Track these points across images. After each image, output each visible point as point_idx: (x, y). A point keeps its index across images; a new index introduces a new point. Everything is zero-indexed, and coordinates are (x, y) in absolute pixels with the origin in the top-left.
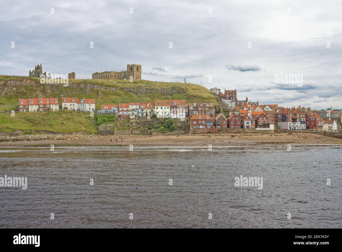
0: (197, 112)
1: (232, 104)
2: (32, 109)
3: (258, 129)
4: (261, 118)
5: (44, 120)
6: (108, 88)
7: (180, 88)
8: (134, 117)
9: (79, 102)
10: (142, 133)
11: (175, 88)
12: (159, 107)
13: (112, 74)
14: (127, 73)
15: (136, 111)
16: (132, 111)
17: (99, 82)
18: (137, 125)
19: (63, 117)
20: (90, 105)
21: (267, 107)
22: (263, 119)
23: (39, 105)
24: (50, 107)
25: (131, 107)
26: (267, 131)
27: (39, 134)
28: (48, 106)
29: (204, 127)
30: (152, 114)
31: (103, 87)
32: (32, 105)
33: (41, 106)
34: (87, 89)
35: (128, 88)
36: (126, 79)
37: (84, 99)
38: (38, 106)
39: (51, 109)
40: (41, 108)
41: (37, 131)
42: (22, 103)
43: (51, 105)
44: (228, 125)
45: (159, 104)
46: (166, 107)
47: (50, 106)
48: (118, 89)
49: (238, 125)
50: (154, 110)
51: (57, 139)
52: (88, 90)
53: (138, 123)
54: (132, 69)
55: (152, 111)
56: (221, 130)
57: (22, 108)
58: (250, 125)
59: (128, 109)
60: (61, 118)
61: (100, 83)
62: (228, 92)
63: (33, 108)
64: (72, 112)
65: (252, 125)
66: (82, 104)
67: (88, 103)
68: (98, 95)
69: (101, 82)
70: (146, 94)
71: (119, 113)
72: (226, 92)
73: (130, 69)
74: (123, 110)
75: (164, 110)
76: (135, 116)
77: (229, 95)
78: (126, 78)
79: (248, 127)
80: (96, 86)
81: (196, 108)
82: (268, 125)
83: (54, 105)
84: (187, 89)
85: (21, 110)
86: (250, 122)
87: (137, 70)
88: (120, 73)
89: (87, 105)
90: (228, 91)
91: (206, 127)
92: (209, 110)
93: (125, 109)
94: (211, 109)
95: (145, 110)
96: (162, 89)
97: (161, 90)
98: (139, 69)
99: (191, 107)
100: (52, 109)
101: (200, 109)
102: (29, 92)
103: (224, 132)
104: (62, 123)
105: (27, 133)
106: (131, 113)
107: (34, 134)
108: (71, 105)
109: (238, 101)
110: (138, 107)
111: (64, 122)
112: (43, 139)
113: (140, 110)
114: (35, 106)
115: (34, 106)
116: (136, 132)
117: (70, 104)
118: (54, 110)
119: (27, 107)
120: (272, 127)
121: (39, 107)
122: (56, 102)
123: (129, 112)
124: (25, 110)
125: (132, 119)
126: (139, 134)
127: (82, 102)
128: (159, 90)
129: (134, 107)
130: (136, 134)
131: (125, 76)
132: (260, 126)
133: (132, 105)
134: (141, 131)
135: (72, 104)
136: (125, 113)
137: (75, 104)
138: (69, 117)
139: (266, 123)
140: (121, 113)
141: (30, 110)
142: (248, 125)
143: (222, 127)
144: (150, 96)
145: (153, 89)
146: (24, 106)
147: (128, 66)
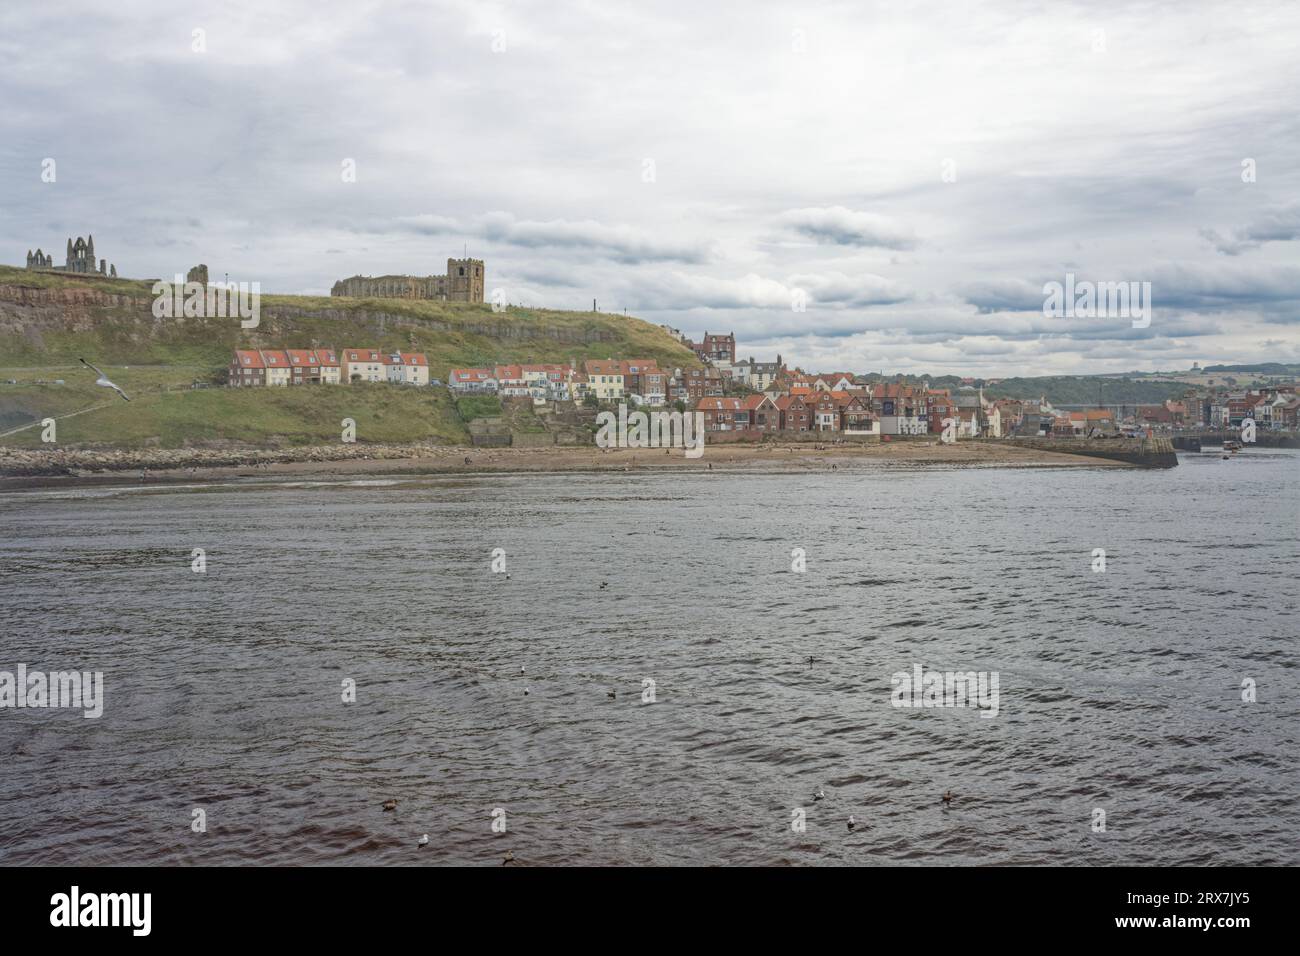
0: (685, 390)
1: (741, 371)
2: (274, 379)
3: (848, 432)
4: (851, 408)
5: (328, 407)
6: (427, 323)
7: (609, 328)
8: (543, 402)
9: (388, 362)
10: (581, 441)
11: (594, 327)
12: (598, 378)
13: (410, 283)
14: (446, 282)
15: (544, 386)
16: (531, 386)
17: (404, 307)
18: (561, 423)
19: (369, 400)
20: (415, 370)
21: (844, 380)
22: (855, 409)
23: (292, 368)
24: (319, 374)
25: (529, 376)
26: (868, 437)
27: (329, 444)
28: (314, 371)
29: (729, 428)
30: (584, 394)
31: (416, 320)
32: (274, 367)
33: (298, 370)
34: (379, 326)
35: (475, 323)
36: (447, 299)
37: (399, 352)
38: (289, 370)
39: (322, 380)
40: (298, 375)
41: (322, 437)
42: (248, 361)
43: (322, 369)
44: (782, 423)
45: (598, 371)
46: (615, 378)
47: (319, 370)
48: (449, 326)
49: (803, 423)
50: (588, 385)
51: (385, 457)
52: (382, 328)
53: (559, 418)
54: (465, 272)
55: (583, 386)
56: (770, 435)
57: (248, 376)
58: (831, 423)
59: (522, 381)
60: (367, 402)
61: (406, 310)
62: (714, 340)
63: (278, 376)
64: (385, 388)
65: (835, 423)
66: (397, 367)
67: (410, 364)
68: (410, 341)
69: (408, 308)
70: (521, 341)
71: (501, 392)
72: (708, 339)
73: (458, 272)
74: (507, 385)
75: (607, 385)
76: (547, 400)
77: (717, 348)
78: (446, 294)
79: (825, 427)
80: (400, 318)
81: (683, 380)
82: (867, 424)
83: (329, 369)
84: (623, 329)
85: (248, 381)
86: (832, 416)
87: (477, 275)
88: (426, 281)
89: (410, 369)
90: (715, 337)
91: (734, 428)
92: (713, 387)
93: (514, 381)
94: (715, 384)
95: (566, 385)
96: (561, 329)
97: (558, 331)
98: (480, 272)
99: (673, 379)
100: (324, 378)
101: (692, 383)
102: (224, 331)
103: (776, 438)
104: (376, 416)
105: (298, 441)
106: (531, 390)
107: (316, 444)
108: (370, 369)
109: (758, 365)
110: (545, 375)
111: (381, 413)
112: (349, 457)
113: (553, 385)
114: (283, 370)
115: (280, 370)
116: (566, 440)
117: (366, 365)
118: (329, 380)
119: (261, 372)
120: (876, 428)
121: (293, 374)
122: (332, 360)
123: (526, 390)
124: (257, 381)
125: (540, 406)
126: (572, 444)
127: (396, 360)
128: (552, 331)
129: (536, 376)
130: (566, 445)
131: (441, 289)
132: (852, 427)
133: (530, 371)
134: (579, 437)
135: (373, 365)
136: (517, 392)
137: (380, 365)
138: (384, 400)
139: (864, 417)
140: (507, 392)
141: (270, 382)
142: (827, 423)
143: (768, 427)
144: (533, 347)
145: (538, 328)
146: (255, 370)
147: (451, 262)
